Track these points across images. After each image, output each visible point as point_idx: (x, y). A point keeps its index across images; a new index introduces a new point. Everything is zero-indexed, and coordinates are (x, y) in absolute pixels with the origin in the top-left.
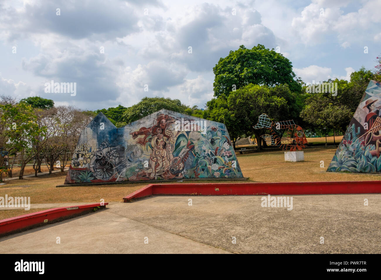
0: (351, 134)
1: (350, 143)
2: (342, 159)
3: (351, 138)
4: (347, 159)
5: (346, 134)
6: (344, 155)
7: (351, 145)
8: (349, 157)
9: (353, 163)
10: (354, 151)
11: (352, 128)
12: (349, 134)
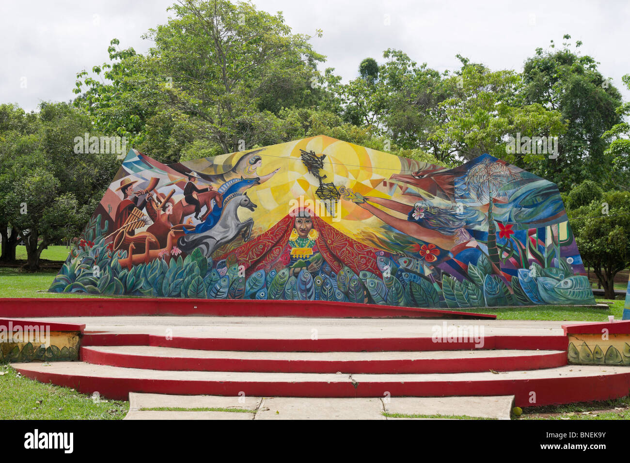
0: (94, 230)
1: (91, 245)
2: (75, 272)
3: (94, 237)
4: (83, 271)
5: (86, 230)
6: (79, 265)
7: (92, 248)
8: (87, 268)
9: (92, 279)
10: (96, 258)
11: (96, 221)
12: (91, 231)
